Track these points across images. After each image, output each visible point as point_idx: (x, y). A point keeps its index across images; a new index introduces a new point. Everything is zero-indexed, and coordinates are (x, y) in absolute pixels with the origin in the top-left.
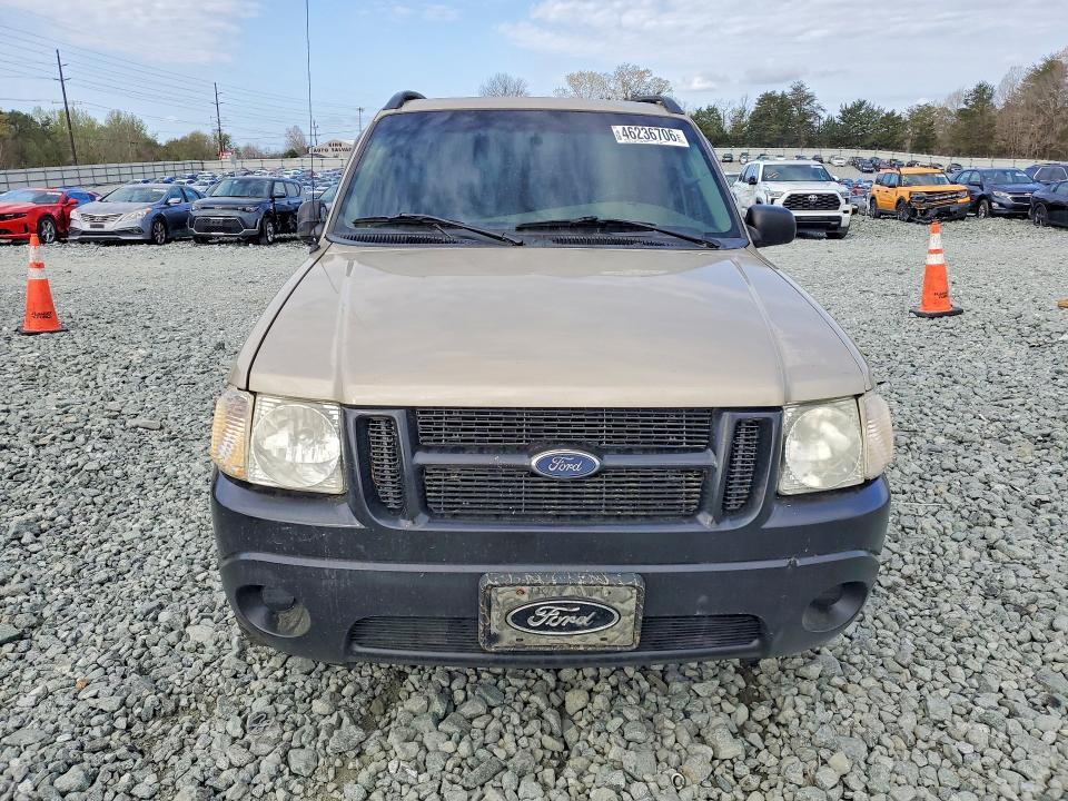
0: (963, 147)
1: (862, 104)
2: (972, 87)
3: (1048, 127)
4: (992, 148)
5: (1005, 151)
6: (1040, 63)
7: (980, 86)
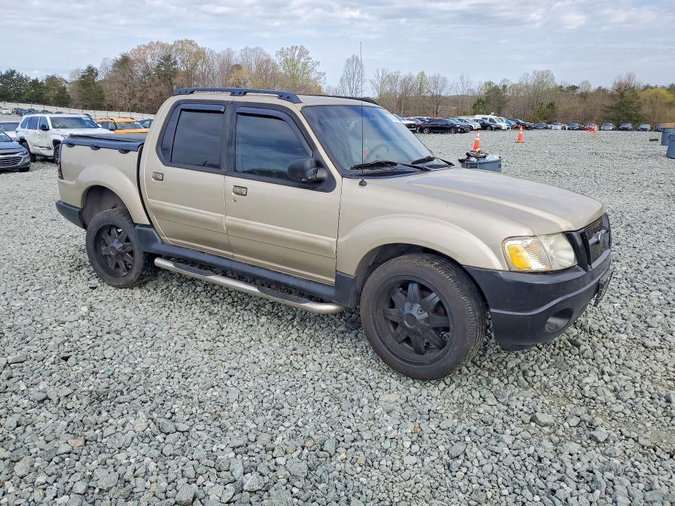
0: (87, 103)
1: (13, 73)
2: (85, 68)
3: (133, 95)
4: (106, 105)
5: (111, 107)
6: (119, 57)
7: (89, 68)
